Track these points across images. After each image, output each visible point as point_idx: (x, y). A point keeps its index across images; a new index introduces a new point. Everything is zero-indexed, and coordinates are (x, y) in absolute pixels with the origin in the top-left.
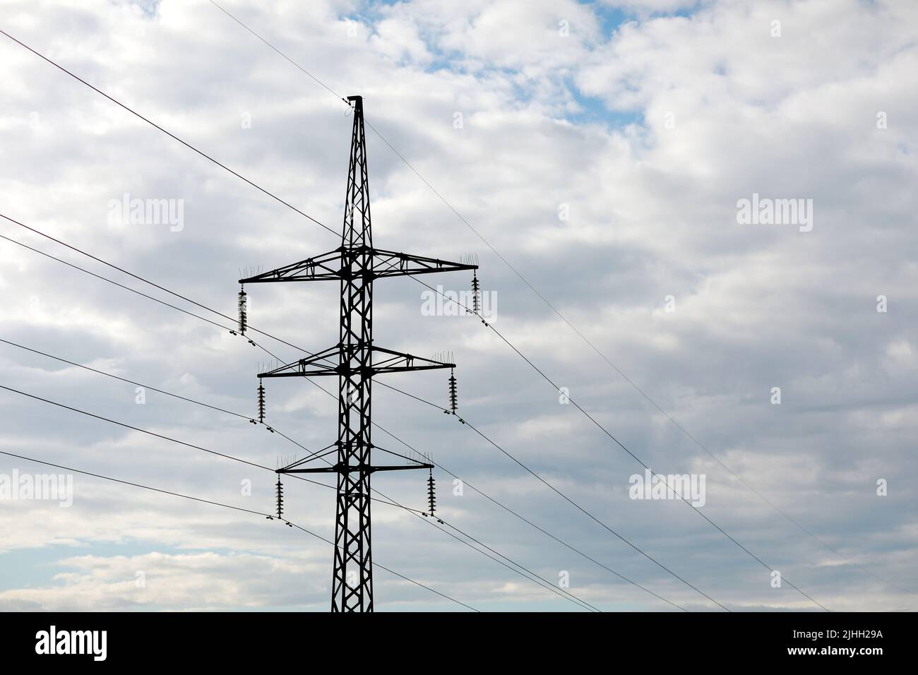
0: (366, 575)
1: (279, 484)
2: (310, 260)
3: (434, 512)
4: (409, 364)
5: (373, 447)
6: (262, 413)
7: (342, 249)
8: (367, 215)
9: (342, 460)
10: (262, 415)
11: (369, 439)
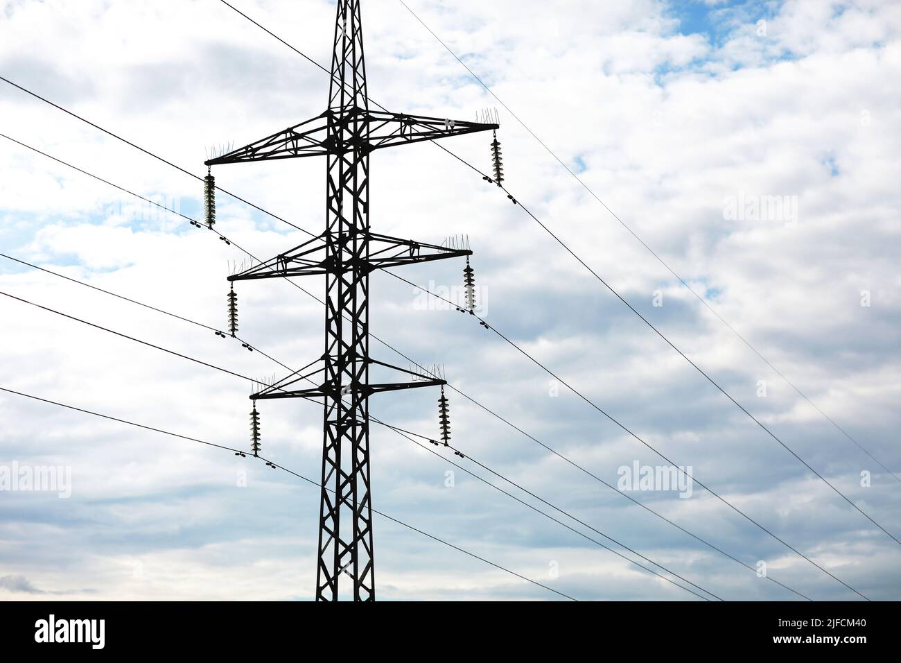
0: (362, 526)
1: (255, 413)
2: (290, 130)
3: (448, 440)
4: (413, 253)
5: (372, 361)
6: (233, 324)
7: (328, 114)
8: (360, 70)
9: (330, 378)
10: (233, 327)
11: (366, 353)
